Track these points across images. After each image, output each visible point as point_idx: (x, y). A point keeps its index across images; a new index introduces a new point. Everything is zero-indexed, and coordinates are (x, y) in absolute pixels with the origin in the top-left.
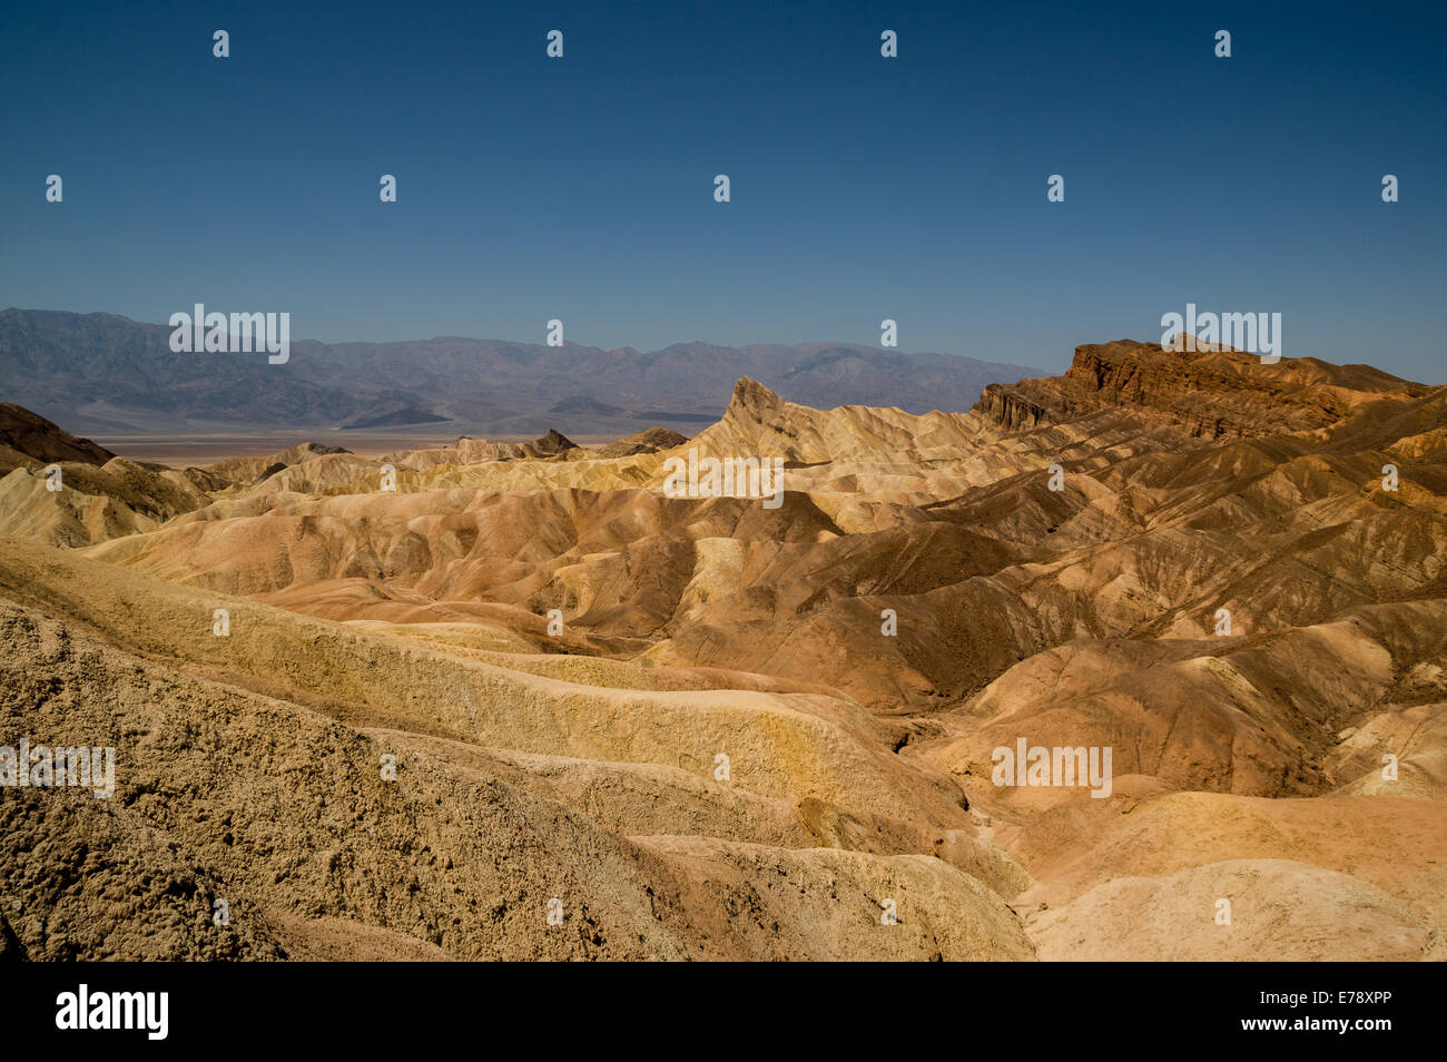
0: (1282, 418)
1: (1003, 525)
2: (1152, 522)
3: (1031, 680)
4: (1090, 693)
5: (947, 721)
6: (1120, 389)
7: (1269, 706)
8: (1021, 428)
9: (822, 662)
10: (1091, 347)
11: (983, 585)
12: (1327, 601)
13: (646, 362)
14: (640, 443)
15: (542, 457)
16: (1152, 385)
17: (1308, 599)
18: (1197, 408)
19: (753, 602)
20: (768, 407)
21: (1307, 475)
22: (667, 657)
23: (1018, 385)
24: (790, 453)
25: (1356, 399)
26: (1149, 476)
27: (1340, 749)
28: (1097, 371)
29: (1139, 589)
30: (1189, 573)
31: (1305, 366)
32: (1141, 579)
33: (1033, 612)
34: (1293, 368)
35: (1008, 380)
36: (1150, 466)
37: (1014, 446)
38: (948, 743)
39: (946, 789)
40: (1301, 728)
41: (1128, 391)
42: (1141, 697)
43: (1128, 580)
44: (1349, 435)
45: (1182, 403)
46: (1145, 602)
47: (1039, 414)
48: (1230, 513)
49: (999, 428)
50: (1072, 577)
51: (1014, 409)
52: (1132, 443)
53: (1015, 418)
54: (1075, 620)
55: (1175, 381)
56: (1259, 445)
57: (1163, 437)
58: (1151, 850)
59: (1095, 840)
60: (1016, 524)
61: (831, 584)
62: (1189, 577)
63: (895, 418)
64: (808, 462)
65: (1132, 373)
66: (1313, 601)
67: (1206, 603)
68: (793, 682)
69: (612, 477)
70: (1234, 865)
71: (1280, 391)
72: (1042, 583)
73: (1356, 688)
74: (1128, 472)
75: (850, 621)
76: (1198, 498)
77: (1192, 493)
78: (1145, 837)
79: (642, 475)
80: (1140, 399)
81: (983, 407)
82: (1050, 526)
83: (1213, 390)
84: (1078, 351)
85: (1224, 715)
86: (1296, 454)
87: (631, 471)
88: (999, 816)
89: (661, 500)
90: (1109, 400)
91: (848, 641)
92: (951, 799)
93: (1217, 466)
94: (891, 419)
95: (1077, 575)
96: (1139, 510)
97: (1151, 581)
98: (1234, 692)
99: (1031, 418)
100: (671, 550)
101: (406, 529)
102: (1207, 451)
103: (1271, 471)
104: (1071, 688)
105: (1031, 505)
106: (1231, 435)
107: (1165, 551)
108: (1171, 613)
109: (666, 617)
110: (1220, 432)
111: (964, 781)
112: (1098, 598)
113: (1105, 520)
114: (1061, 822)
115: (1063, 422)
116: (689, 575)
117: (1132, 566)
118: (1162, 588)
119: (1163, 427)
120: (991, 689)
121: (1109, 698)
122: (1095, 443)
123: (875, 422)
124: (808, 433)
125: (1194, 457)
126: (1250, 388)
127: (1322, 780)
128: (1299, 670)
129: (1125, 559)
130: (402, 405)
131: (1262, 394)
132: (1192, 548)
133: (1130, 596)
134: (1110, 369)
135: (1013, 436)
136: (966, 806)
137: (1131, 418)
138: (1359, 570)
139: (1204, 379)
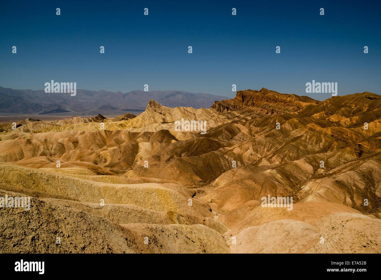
0: (287, 109)
1: (219, 137)
2: (256, 136)
3: (227, 177)
4: (242, 180)
5: (205, 189)
6: (248, 102)
7: (285, 181)
8: (223, 112)
9: (173, 174)
10: (241, 91)
11: (214, 153)
12: (298, 154)
13: (125, 95)
14: (123, 117)
15: (96, 121)
16: (256, 101)
17: (294, 154)
18: (267, 107)
19: (154, 159)
20: (158, 107)
21: (293, 123)
22: (131, 175)
23: (222, 101)
24: (164, 119)
25: (304, 104)
26: (255, 124)
27: (301, 191)
28: (242, 97)
29: (253, 153)
30: (266, 148)
31: (292, 96)
32: (254, 150)
33: (227, 160)
34: (290, 97)
35: (220, 100)
36: (255, 122)
37: (222, 117)
38: (206, 194)
39: (206, 207)
40: (293, 186)
41: (250, 103)
42: (254, 181)
43: (251, 151)
44: (303, 113)
45: (263, 106)
46: (255, 156)
47: (228, 109)
48: (275, 133)
49: (218, 112)
50: (237, 150)
51: (221, 108)
52: (251, 116)
53: (222, 110)
54: (238, 161)
55: (261, 100)
56: (282, 116)
57: (258, 114)
58: (257, 219)
59: (244, 217)
60: (222, 137)
61: (175, 154)
62: (265, 150)
63: (191, 110)
64: (168, 122)
65: (251, 98)
66: (295, 155)
67: (270, 156)
68: (165, 180)
69: (116, 127)
70: (277, 222)
71: (287, 102)
72: (229, 152)
73: (305, 176)
74: (250, 123)
75: (180, 163)
76: (268, 130)
77: (266, 128)
78: (256, 216)
79: (124, 126)
80: (253, 105)
81: (214, 107)
82: (231, 137)
83: (271, 102)
84: (237, 92)
85: (275, 184)
86: (291, 118)
87: (121, 125)
88: (220, 213)
89: (129, 133)
90: (245, 105)
91: (179, 169)
92: (207, 209)
93: (272, 121)
94: (190, 110)
95: (238, 150)
96: (253, 133)
97: (256, 151)
98: (277, 178)
99: (226, 110)
100: (132, 146)
101: (58, 142)
102: (269, 118)
103: (285, 122)
104: (237, 179)
105: (226, 132)
106: (275, 113)
107: (260, 143)
108: (261, 159)
109: (131, 164)
110: (272, 113)
111: (211, 204)
112: (243, 156)
113: (245, 136)
114: (235, 213)
115: (234, 111)
116: (137, 152)
117: (252, 147)
118: (259, 153)
119: (259, 112)
120: (217, 180)
121: (246, 181)
122: (242, 116)
123: (186, 111)
124: (168, 114)
125: (267, 119)
126: (279, 102)
127: (297, 199)
128: (292, 172)
129: (250, 146)
130: (56, 108)
131: (283, 103)
132: (266, 142)
133: (251, 155)
134: (245, 97)
135: (221, 114)
136: (211, 211)
137: (251, 110)
138: (305, 147)
139: (268, 99)
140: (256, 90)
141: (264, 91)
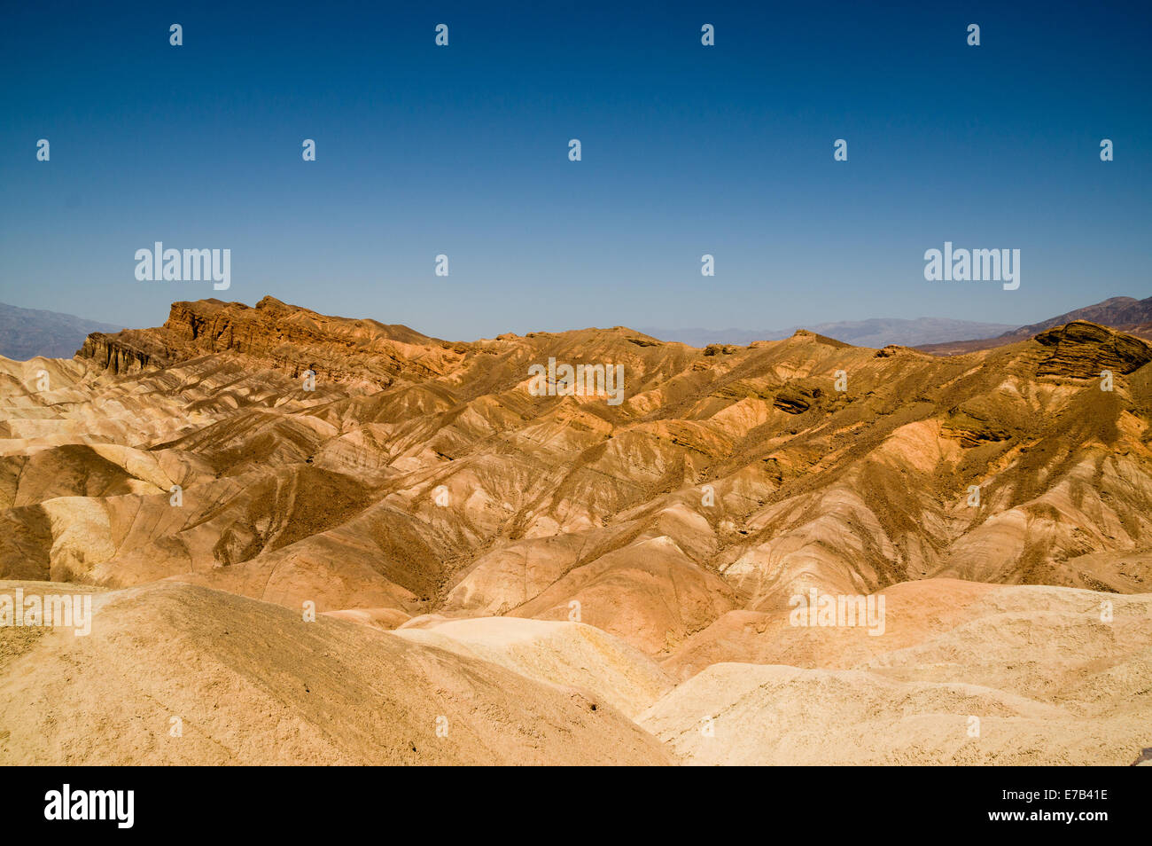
0: (361, 363)
6: (215, 339)
8: (128, 372)
10: (185, 304)
16: (246, 336)
18: (292, 356)
23: (121, 335)
25: (407, 350)
28: (193, 323)
31: (367, 326)
34: (360, 326)
35: (111, 330)
41: (222, 341)
45: (280, 351)
47: (144, 360)
49: (109, 372)
51: (120, 356)
53: (121, 364)
55: (267, 334)
57: (268, 379)
65: (226, 326)
71: (354, 343)
80: (237, 348)
81: (87, 353)
83: (302, 341)
84: (174, 307)
90: (207, 348)
99: (138, 363)
106: (323, 375)
110: (313, 373)
115: (171, 366)
119: (265, 370)
122: (209, 383)
126: (330, 340)
131: (340, 345)
134: (202, 323)
137: (231, 363)
139: (294, 333)
140: (240, 302)
141: (270, 307)
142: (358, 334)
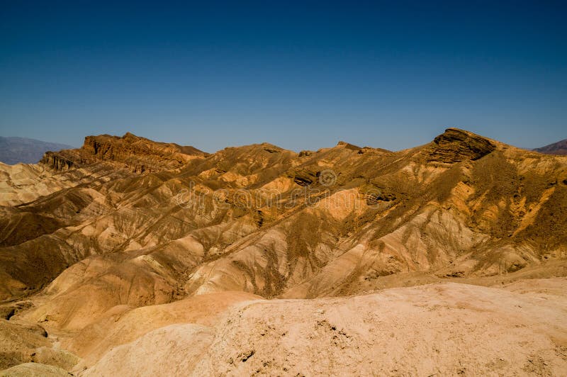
0: (164, 165)
1: (56, 212)
2: (119, 206)
3: (73, 275)
4: (98, 276)
5: (35, 300)
6: (104, 154)
7: (166, 270)
8: (63, 171)
10: (91, 137)
11: (48, 238)
12: (182, 230)
16: (117, 152)
17: (176, 230)
18: (134, 162)
21: (174, 186)
23: (60, 152)
25: (189, 158)
26: (117, 188)
27: (190, 281)
28: (95, 146)
29: (115, 233)
30: (134, 224)
31: (171, 146)
32: (116, 229)
33: (72, 247)
34: (167, 147)
35: (56, 150)
36: (117, 185)
37: (59, 178)
38: (35, 310)
39: (36, 330)
40: (177, 276)
41: (107, 155)
42: (119, 275)
43: (111, 229)
44: (187, 171)
45: (129, 160)
46: (118, 238)
47: (70, 164)
48: (148, 201)
49: (52, 170)
50: (88, 231)
51: (59, 162)
52: (110, 175)
53: (59, 166)
54: (90, 248)
55: (126, 151)
56: (156, 175)
57: (121, 173)
58: (128, 333)
59: (105, 335)
60: (62, 211)
62: (134, 226)
65: (109, 148)
66: (178, 231)
67: (141, 236)
70: (157, 331)
71: (164, 155)
72: (75, 234)
73: (193, 259)
74: (109, 187)
76: (136, 196)
77: (134, 194)
78: (124, 329)
80: (113, 158)
81: (44, 161)
82: (77, 210)
83: (140, 154)
84: (86, 138)
85: (150, 276)
86: (170, 178)
88: (63, 336)
90: (100, 159)
92: (38, 334)
93: (142, 183)
95: (90, 229)
96: (114, 202)
97: (120, 229)
98: (153, 267)
99: (67, 166)
102: (139, 178)
103: (161, 185)
104: (90, 276)
105: (68, 202)
106: (147, 171)
107: (125, 217)
108: (128, 240)
110: (143, 170)
111: (45, 325)
112: (99, 239)
113: (100, 207)
114: (90, 331)
115: (81, 167)
117: (112, 224)
118: (124, 231)
119: (122, 169)
120: (55, 282)
121: (106, 277)
122: (95, 176)
125: (134, 180)
126: (153, 154)
127: (185, 293)
128: (175, 256)
129: (109, 222)
131: (158, 156)
132: (135, 215)
133: (112, 236)
134: (100, 146)
135: (59, 174)
136: (46, 335)
137: (109, 166)
138: (192, 218)
139: (137, 150)
140: (116, 136)
141: (129, 138)
142: (166, 150)
